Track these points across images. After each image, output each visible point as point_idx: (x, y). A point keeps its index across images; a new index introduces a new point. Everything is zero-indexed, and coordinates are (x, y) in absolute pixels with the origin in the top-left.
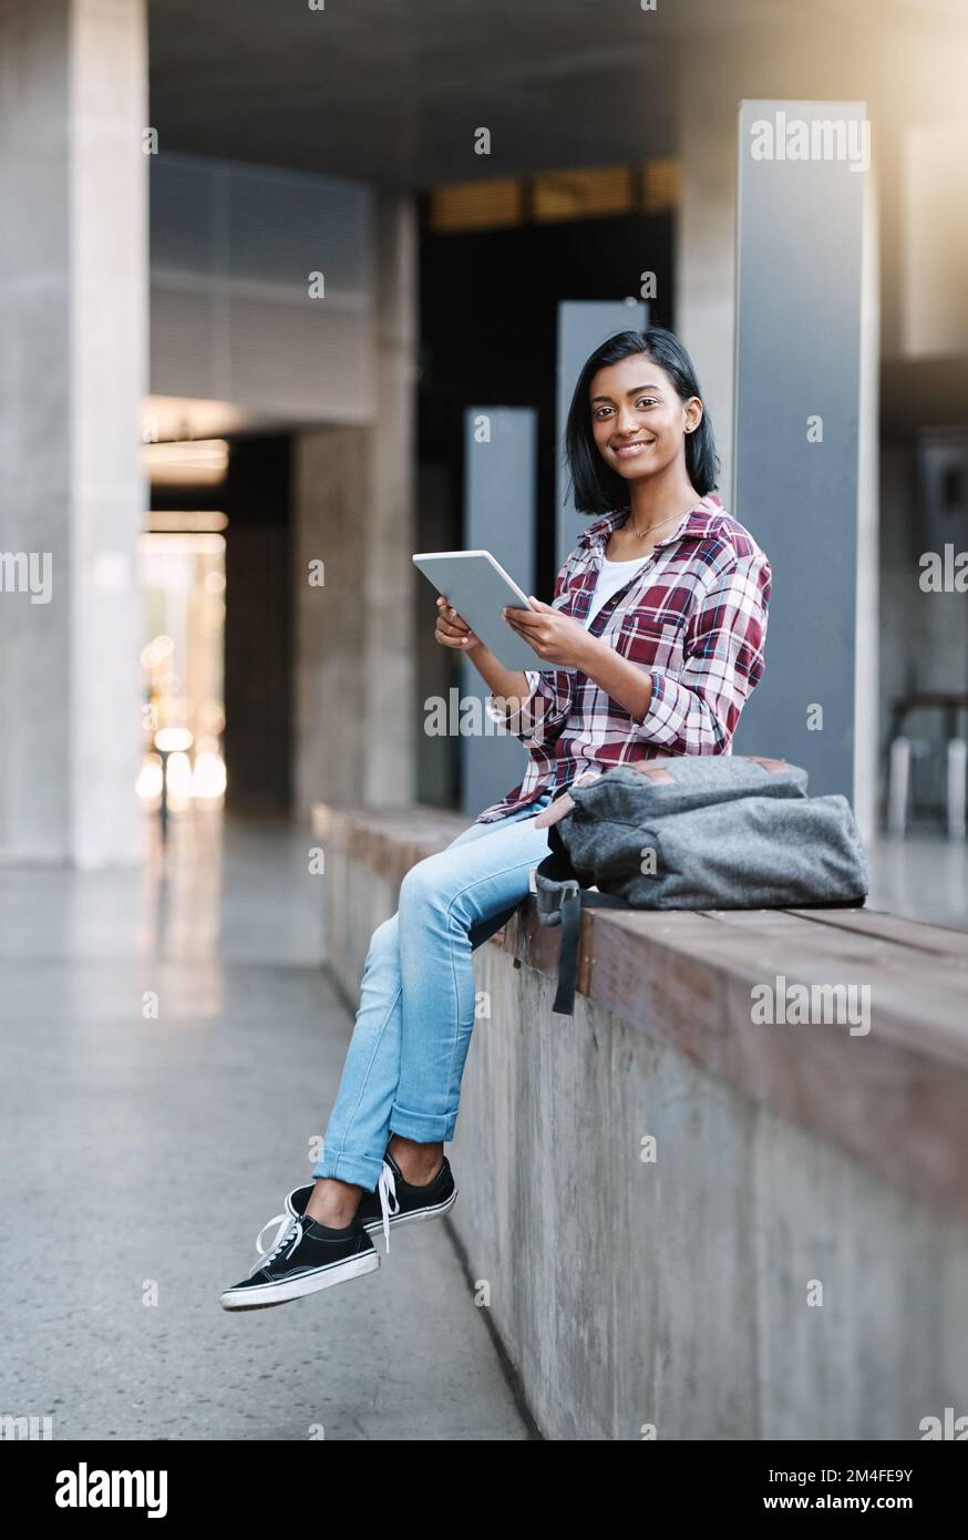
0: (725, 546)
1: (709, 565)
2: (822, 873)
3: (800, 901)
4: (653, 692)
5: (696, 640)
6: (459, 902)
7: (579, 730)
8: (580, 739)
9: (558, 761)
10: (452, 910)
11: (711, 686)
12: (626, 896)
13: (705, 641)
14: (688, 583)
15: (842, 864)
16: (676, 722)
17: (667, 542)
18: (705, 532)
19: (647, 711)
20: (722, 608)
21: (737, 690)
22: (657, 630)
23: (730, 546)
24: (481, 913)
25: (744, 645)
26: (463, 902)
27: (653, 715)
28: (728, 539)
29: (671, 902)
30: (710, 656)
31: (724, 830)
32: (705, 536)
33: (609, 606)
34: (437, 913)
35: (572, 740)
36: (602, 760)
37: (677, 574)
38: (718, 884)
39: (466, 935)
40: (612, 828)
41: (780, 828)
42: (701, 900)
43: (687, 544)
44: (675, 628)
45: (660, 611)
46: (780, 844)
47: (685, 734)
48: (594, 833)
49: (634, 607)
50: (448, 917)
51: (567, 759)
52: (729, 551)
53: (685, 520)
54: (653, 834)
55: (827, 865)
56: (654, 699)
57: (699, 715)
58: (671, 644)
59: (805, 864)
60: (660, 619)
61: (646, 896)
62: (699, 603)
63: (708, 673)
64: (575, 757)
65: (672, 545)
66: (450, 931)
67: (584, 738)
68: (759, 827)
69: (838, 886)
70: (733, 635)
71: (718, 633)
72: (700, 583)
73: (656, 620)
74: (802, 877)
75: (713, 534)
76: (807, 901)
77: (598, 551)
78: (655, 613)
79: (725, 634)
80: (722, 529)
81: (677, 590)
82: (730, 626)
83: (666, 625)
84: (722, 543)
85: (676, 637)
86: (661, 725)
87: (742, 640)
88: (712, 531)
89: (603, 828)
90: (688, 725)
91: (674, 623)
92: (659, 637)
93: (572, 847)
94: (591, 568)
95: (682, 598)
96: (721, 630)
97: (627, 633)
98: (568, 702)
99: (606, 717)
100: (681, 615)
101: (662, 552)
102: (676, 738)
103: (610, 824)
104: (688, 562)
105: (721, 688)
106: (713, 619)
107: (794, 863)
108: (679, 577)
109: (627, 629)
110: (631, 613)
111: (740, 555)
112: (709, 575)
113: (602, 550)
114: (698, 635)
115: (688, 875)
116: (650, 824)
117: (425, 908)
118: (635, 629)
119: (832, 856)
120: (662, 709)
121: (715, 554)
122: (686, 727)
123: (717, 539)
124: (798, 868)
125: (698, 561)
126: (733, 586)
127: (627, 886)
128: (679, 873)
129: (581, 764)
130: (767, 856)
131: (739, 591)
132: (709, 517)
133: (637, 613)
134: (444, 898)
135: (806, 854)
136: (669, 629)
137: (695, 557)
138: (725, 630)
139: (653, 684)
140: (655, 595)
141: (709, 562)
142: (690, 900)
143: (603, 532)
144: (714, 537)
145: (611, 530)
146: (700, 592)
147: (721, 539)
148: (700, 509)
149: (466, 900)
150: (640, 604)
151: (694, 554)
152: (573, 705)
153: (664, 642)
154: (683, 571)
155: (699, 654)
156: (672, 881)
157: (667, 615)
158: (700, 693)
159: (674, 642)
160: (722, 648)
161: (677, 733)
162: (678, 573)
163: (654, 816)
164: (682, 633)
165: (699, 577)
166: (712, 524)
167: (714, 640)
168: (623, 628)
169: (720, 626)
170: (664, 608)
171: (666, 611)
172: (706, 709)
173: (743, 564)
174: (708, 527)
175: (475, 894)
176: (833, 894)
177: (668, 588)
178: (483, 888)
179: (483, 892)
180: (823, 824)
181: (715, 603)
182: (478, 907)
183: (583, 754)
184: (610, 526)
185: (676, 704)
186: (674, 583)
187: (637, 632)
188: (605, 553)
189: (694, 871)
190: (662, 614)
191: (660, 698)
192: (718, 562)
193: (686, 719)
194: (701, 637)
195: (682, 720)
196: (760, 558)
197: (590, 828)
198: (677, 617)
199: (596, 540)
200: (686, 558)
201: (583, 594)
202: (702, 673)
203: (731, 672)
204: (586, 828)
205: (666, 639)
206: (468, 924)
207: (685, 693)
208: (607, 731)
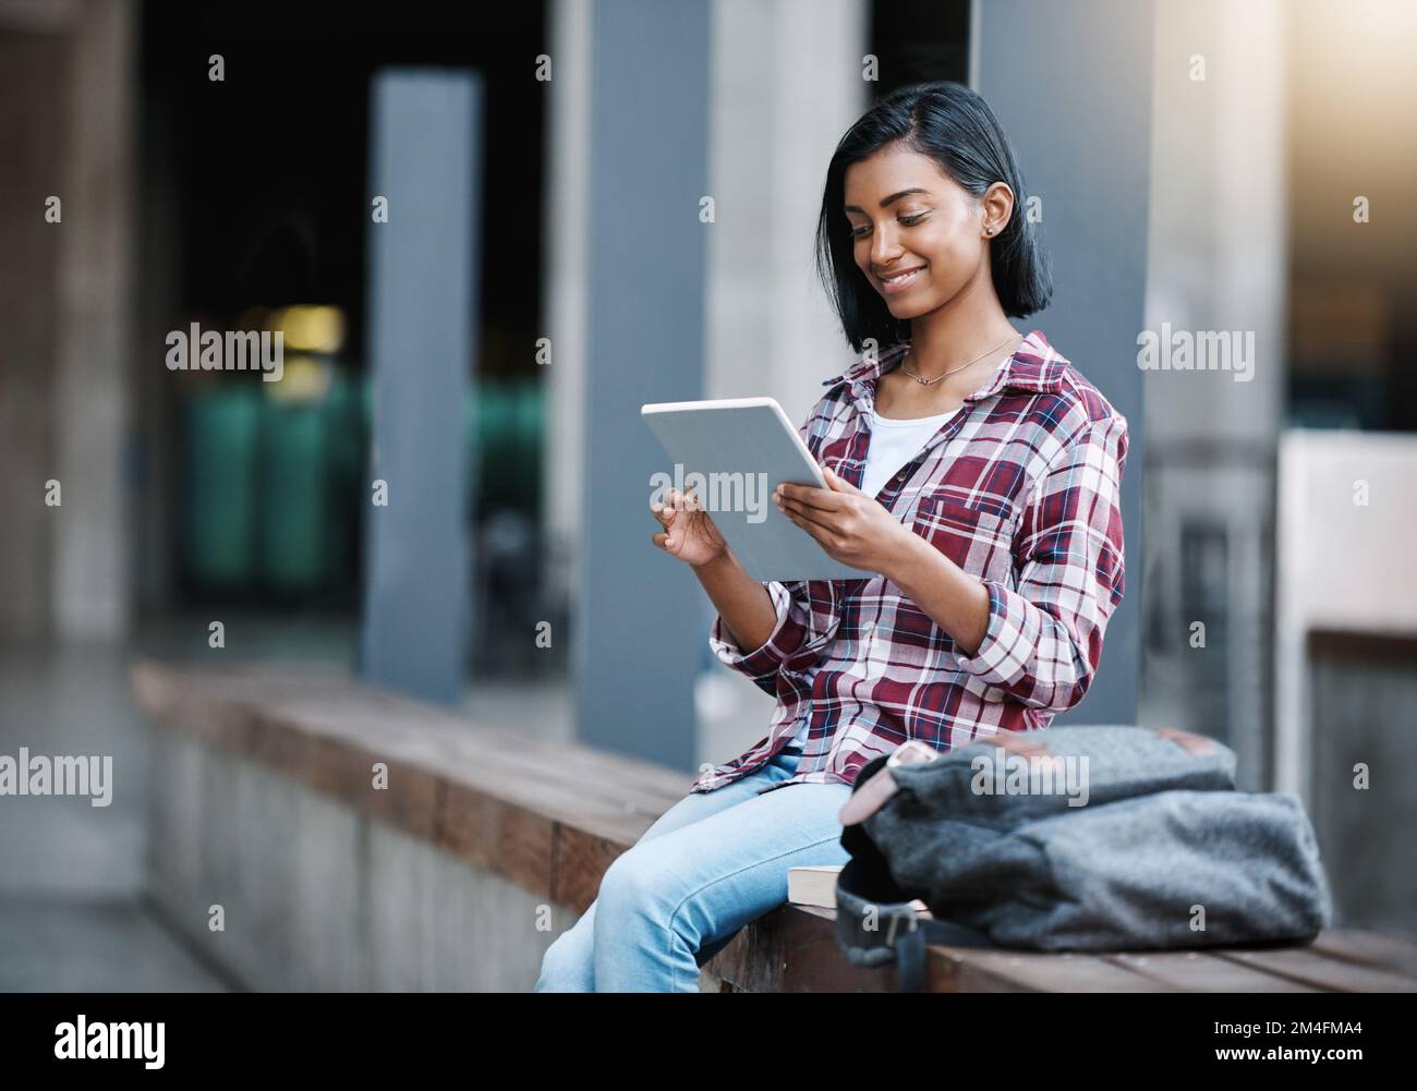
0: (1073, 404)
1: (1050, 432)
2: (1268, 900)
3: (1235, 938)
4: (991, 607)
5: (1035, 536)
6: (685, 913)
7: (849, 660)
8: (850, 672)
9: (814, 702)
10: (676, 924)
11: (1065, 602)
12: (985, 930)
13: (1051, 539)
14: (1018, 455)
15: (1296, 887)
16: (1023, 651)
17: (982, 394)
18: (1041, 382)
19: (985, 634)
20: (1074, 492)
21: (1100, 609)
22: (970, 520)
23: (1079, 404)
24: (714, 927)
25: (1105, 545)
26: (690, 911)
27: (993, 639)
28: (1076, 395)
29: (1061, 941)
30: (1063, 561)
31: (1136, 839)
32: (1041, 389)
33: (895, 484)
34: (654, 928)
35: (839, 674)
36: (882, 704)
37: (999, 441)
38: (1127, 917)
39: (692, 957)
40: (963, 831)
41: (1212, 837)
42: (1102, 939)
43: (1011, 400)
44: (998, 518)
45: (974, 492)
46: (1213, 858)
47: (1035, 669)
48: (933, 835)
49: (933, 486)
50: (670, 934)
51: (828, 701)
52: (1079, 413)
53: (1006, 364)
54: (1038, 845)
55: (1277, 888)
56: (995, 617)
57: (1054, 640)
58: (990, 541)
59: (1247, 887)
60: (974, 505)
61: (1023, 931)
62: (1039, 484)
63: (1060, 585)
64: (841, 699)
65: (988, 399)
66: (673, 953)
67: (856, 671)
68: (1182, 834)
69: (1288, 918)
70: (1092, 531)
71: (1071, 527)
72: (1037, 457)
73: (968, 506)
74: (1243, 906)
75: (1055, 386)
76: (1244, 937)
77: (865, 404)
78: (967, 496)
79: (1079, 528)
80: (1064, 380)
81: (1000, 465)
82: (1087, 519)
83: (983, 514)
84: (1067, 399)
85: (998, 530)
86: (1005, 654)
87: (1103, 538)
88: (1050, 382)
89: (947, 830)
90: (1039, 655)
91: (995, 512)
92: (973, 531)
93: (895, 852)
94: (858, 428)
95: (1010, 478)
96: (1075, 523)
97: (925, 523)
98: (831, 621)
99: (889, 644)
100: (1006, 501)
101: (972, 409)
102: (1024, 674)
103: (960, 825)
104: (1015, 426)
105: (1080, 605)
106: (1060, 507)
107: (1232, 887)
108: (1001, 447)
109: (925, 518)
110: (929, 494)
111: (1094, 418)
112: (1051, 445)
113: (871, 403)
114: (1039, 530)
115: (1089, 904)
116: (1030, 828)
117: (638, 922)
118: (937, 518)
119: (1282, 876)
120: (1005, 631)
121: (1058, 416)
122: (1036, 658)
123: (1058, 394)
124: (1238, 894)
125: (1032, 425)
126: (1087, 462)
127: (989, 915)
128: (1075, 901)
129: (848, 709)
130: (1195, 877)
131: (1096, 469)
132: (1041, 362)
133: (939, 494)
134: (664, 905)
135: (1247, 873)
136: (988, 520)
137: (1025, 420)
138: (1080, 523)
139: (990, 595)
140: (966, 469)
141: (1050, 427)
142: (1087, 940)
143: (867, 376)
144: (1054, 391)
145: (878, 374)
146: (1036, 469)
147: (1064, 392)
148: (1025, 349)
149: (695, 908)
150: (944, 482)
151: (1023, 414)
152: (842, 624)
153: (980, 539)
154: (1007, 438)
155: (1044, 558)
156: (1064, 911)
157: (985, 499)
158: (1052, 611)
159: (996, 538)
160: (1077, 549)
161: (1024, 667)
162: (1001, 442)
163: (1035, 816)
164: (1008, 526)
165: (1035, 450)
166: (1048, 371)
167: (1065, 537)
168: (918, 515)
169: (1074, 518)
170: (981, 489)
171: (983, 494)
172: (1063, 633)
173: (1098, 431)
174: (1043, 376)
175: (708, 900)
176: (1282, 929)
177: (987, 461)
178: (718, 892)
179: (720, 898)
180: (1273, 831)
181: (1063, 483)
182: (711, 920)
183: (854, 695)
184: (877, 368)
185: (1023, 623)
186: (996, 454)
187: (941, 522)
188: (875, 408)
189: (1097, 898)
190: (977, 498)
191: (1003, 615)
192: (1063, 428)
193: (1036, 645)
194: (1043, 533)
195: (1030, 647)
196: (1121, 424)
197: (926, 828)
198: (1000, 503)
199: (859, 387)
200: (1013, 419)
201: (849, 464)
202: (1051, 585)
203: (1092, 585)
204: (919, 828)
205: (984, 534)
206: (696, 942)
207: (1034, 612)
208: (889, 663)
